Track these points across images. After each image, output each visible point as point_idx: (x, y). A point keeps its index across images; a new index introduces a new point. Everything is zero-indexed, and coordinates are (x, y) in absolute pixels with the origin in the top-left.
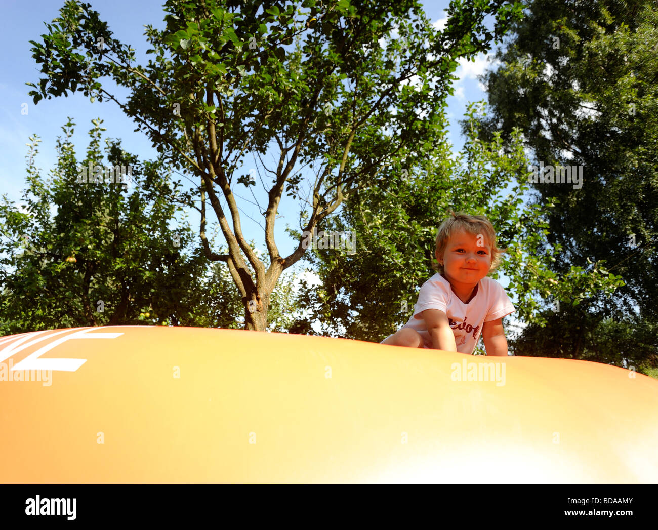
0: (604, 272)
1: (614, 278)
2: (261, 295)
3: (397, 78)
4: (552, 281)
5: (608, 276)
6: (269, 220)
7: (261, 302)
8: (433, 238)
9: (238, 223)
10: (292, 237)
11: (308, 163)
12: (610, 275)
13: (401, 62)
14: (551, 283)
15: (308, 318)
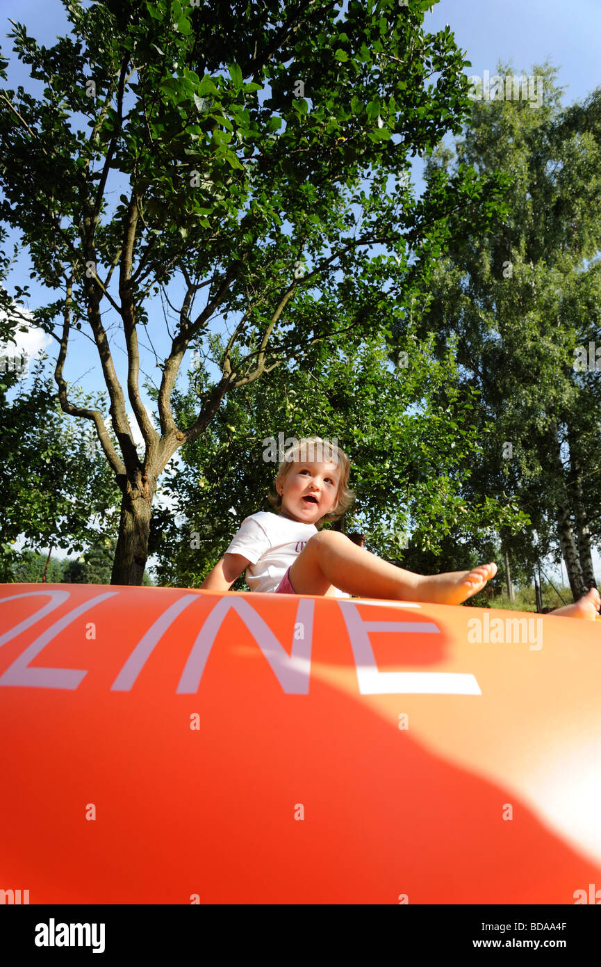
0: (515, 508)
1: (524, 516)
2: (149, 476)
3: (357, 239)
4: (462, 508)
5: (518, 512)
6: (168, 377)
7: (147, 486)
8: (353, 439)
9: (136, 372)
10: (151, 397)
11: (222, 312)
12: (521, 512)
13: (365, 223)
14: (460, 510)
15: (170, 509)
